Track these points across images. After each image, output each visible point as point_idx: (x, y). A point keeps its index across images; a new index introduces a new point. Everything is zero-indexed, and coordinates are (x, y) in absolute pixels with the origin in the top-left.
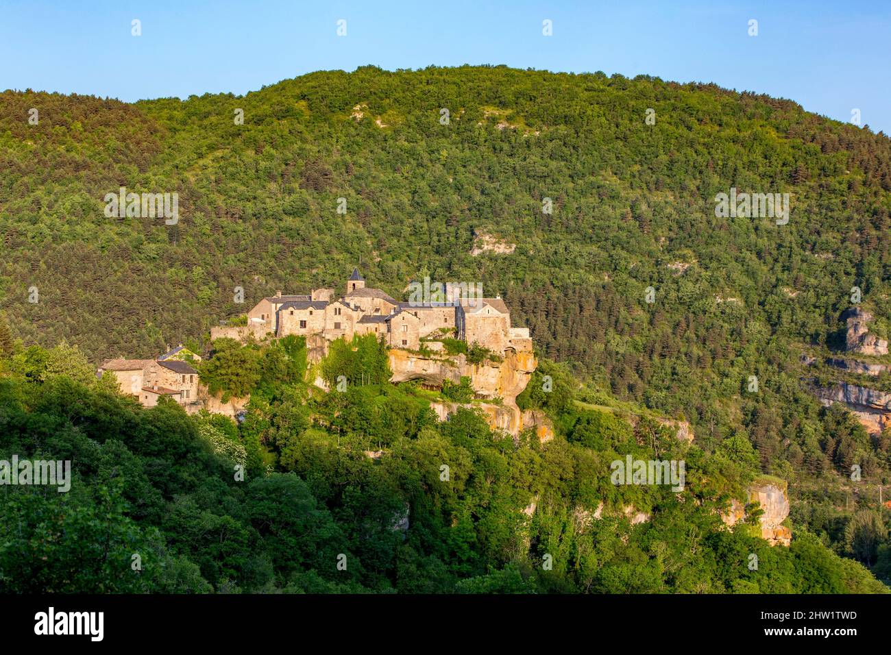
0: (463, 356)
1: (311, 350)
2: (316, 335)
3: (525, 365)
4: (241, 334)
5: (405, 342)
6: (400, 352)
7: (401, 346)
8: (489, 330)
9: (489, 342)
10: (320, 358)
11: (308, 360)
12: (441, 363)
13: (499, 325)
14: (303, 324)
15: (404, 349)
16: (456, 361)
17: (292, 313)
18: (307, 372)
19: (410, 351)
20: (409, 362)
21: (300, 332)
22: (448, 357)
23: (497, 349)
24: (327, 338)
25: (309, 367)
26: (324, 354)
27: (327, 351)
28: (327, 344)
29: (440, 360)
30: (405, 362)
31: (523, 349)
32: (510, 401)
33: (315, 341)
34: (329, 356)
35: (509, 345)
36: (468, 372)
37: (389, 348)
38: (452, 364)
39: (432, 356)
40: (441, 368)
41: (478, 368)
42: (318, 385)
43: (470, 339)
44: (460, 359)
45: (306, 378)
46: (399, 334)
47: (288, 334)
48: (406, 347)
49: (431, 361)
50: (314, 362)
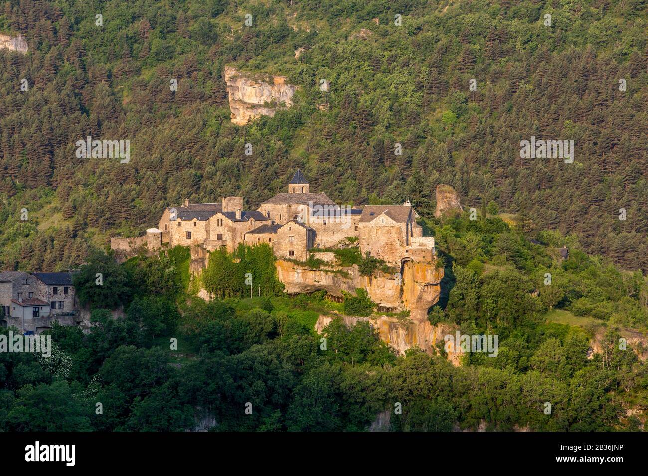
0: (356, 266)
1: (193, 261)
2: (198, 246)
3: (424, 277)
4: (132, 245)
5: (291, 253)
6: (286, 264)
7: (288, 256)
8: (383, 240)
9: (384, 252)
10: (201, 270)
11: (191, 271)
12: (333, 275)
13: (395, 235)
14: (189, 235)
15: (289, 260)
16: (350, 272)
17: (180, 224)
18: (190, 283)
19: (296, 263)
20: (296, 275)
21: (186, 243)
22: (341, 268)
23: (393, 260)
24: (208, 249)
25: (192, 279)
26: (204, 266)
27: (207, 263)
28: (208, 255)
29: (333, 272)
30: (291, 274)
31: (421, 259)
32: (417, 315)
33: (197, 252)
34: (209, 267)
35: (406, 255)
36: (361, 284)
37: (276, 259)
38: (346, 275)
39: (322, 267)
40: (334, 279)
41: (371, 280)
42: (202, 297)
43: (364, 248)
44: (354, 271)
45: (189, 289)
46: (286, 245)
47: (176, 245)
48: (292, 258)
49: (322, 272)
50: (196, 274)
